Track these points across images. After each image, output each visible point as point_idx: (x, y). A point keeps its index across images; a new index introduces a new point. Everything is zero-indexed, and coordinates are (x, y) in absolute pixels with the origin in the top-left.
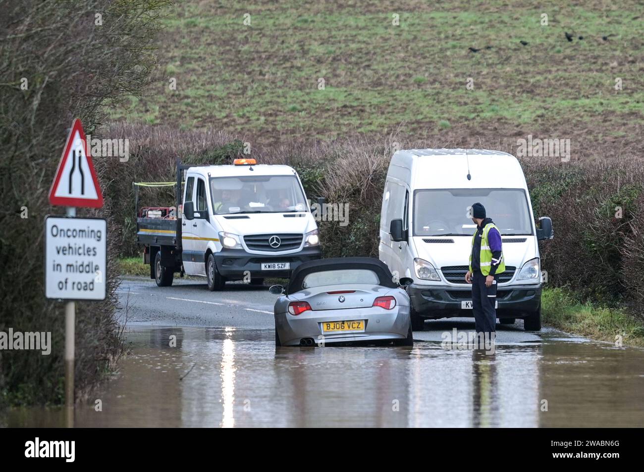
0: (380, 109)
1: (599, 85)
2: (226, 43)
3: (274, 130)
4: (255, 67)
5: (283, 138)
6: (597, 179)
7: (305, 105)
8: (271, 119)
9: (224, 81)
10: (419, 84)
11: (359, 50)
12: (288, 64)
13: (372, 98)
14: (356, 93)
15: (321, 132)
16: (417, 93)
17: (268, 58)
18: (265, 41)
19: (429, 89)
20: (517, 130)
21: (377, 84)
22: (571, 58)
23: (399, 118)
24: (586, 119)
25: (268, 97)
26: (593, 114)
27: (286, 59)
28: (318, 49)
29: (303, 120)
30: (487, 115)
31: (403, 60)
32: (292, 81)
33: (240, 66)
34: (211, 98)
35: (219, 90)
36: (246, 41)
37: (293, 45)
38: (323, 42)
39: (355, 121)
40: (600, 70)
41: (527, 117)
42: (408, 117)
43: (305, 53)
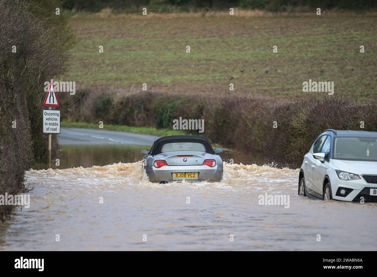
0: (126, 79)
1: (189, 72)
2: (81, 60)
3: (96, 85)
4: (90, 67)
5: (99, 87)
6: (193, 99)
7: (105, 78)
8: (95, 82)
9: (81, 71)
10: (137, 72)
11: (119, 62)
12: (99, 66)
13: (124, 76)
14: (119, 74)
15: (109, 85)
16: (137, 75)
17: (94, 64)
18: (92, 60)
19: (140, 73)
20: (166, 85)
21: (125, 72)
22: (180, 64)
23: (132, 82)
24: (186, 82)
25: (94, 75)
26: (187, 80)
27: (98, 65)
28: (107, 62)
29: (104, 82)
30: (157, 81)
31: (132, 65)
32: (101, 71)
33: (85, 66)
34: (77, 76)
35: (79, 74)
36: (87, 59)
37: (100, 60)
38: (109, 60)
39: (119, 82)
40: (189, 68)
41: (168, 81)
42: (134, 81)
43: (104, 63)
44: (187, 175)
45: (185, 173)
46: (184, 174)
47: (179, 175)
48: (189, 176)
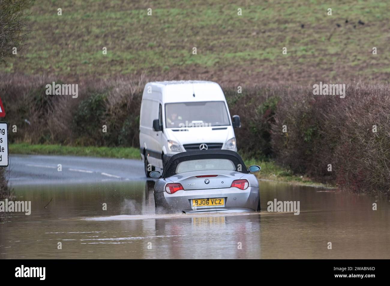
0: (132, 61)
1: (247, 45)
2: (46, 29)
3: (76, 74)
4: (63, 41)
5: (80, 78)
6: (255, 94)
7: (91, 61)
8: (74, 68)
9: (47, 49)
10: (151, 47)
11: (118, 31)
12: (81, 39)
13: (127, 55)
14: (118, 53)
15: (101, 74)
16: (151, 53)
17: (70, 36)
18: (67, 28)
19: (157, 50)
20: (205, 70)
21: (129, 48)
22: (231, 31)
23: (142, 66)
24: (242, 63)
25: (71, 56)
26: (245, 60)
27: (79, 36)
28: (95, 30)
29: (90, 68)
30: (189, 62)
31: (142, 35)
32: (84, 48)
33: (55, 40)
34: (40, 58)
35: (45, 54)
36: (57, 27)
37: (82, 28)
38: (99, 27)
39: (119, 68)
40: (247, 37)
41: (210, 63)
42: (147, 65)
43: (89, 33)
44: (210, 201)
45: (208, 199)
46: (206, 200)
47: (199, 202)
48: (213, 203)
